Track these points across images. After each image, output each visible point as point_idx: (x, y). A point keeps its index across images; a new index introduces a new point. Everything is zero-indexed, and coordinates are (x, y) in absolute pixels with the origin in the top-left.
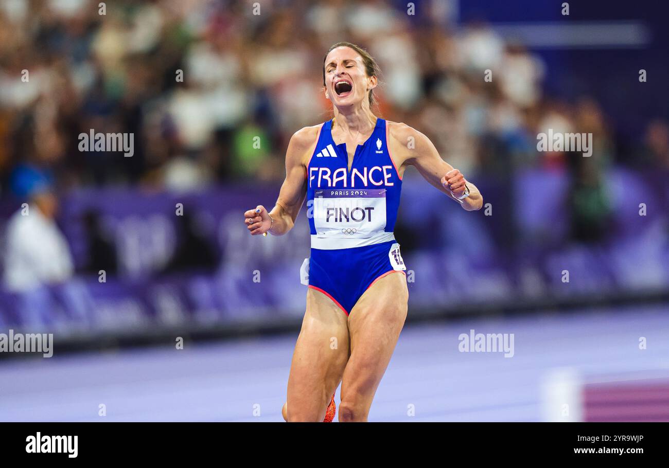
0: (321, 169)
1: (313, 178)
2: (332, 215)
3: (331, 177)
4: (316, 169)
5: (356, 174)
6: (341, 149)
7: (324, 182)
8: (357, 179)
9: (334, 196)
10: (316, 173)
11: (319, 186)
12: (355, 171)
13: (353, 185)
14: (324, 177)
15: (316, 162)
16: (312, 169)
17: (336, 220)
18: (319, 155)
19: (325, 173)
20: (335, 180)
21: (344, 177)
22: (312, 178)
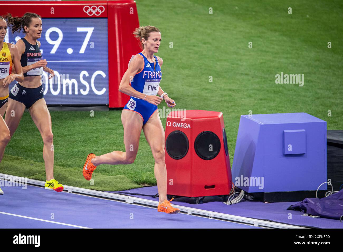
0: (149, 72)
1: (146, 75)
2: (150, 88)
3: (152, 75)
4: (147, 72)
5: (157, 74)
6: (152, 65)
7: (150, 76)
8: (158, 76)
9: (152, 82)
10: (147, 73)
11: (149, 78)
12: (156, 72)
13: (156, 78)
14: (150, 75)
15: (146, 69)
16: (145, 72)
17: (151, 90)
18: (147, 67)
19: (150, 73)
20: (153, 76)
21: (155, 75)
22: (144, 75)
